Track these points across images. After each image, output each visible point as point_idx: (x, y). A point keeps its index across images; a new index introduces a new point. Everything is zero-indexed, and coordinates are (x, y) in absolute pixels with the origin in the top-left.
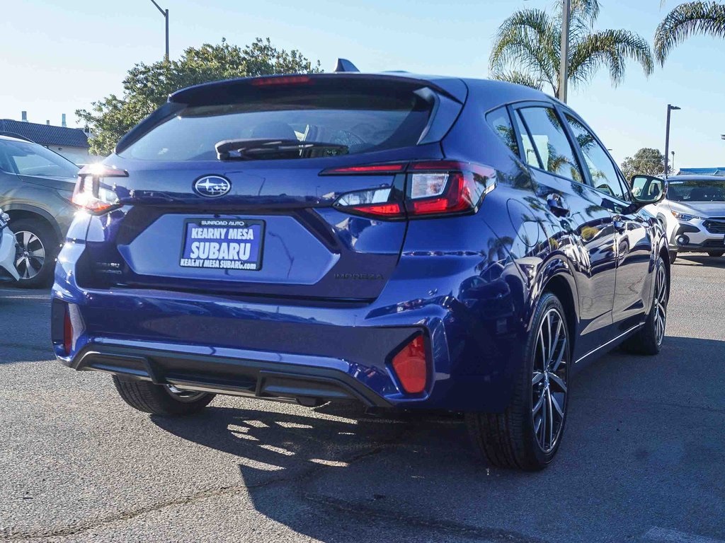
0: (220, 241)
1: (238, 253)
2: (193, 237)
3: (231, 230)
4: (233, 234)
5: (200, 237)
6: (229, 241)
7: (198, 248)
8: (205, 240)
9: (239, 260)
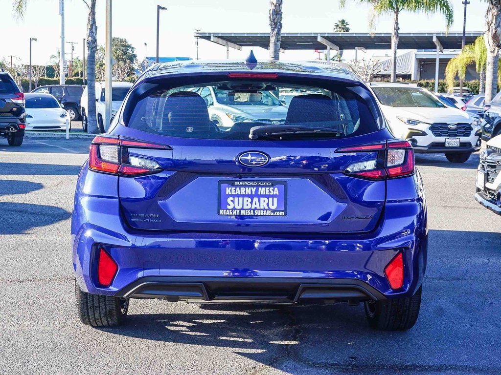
0: (251, 197)
1: (268, 204)
2: (227, 193)
3: (260, 189)
4: (261, 191)
5: (233, 193)
6: (259, 197)
7: (233, 202)
8: (238, 196)
9: (269, 209)
